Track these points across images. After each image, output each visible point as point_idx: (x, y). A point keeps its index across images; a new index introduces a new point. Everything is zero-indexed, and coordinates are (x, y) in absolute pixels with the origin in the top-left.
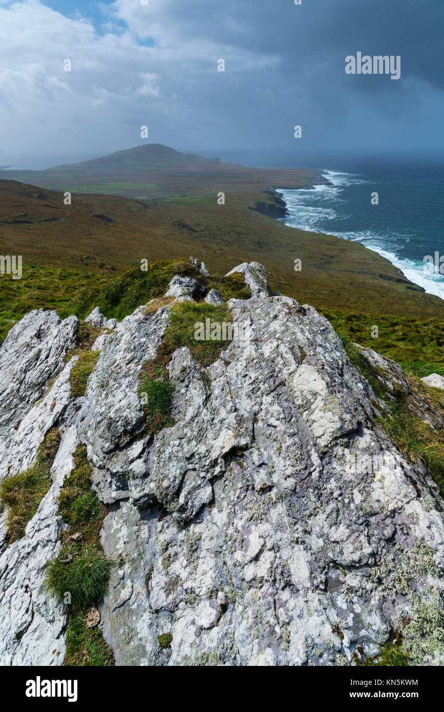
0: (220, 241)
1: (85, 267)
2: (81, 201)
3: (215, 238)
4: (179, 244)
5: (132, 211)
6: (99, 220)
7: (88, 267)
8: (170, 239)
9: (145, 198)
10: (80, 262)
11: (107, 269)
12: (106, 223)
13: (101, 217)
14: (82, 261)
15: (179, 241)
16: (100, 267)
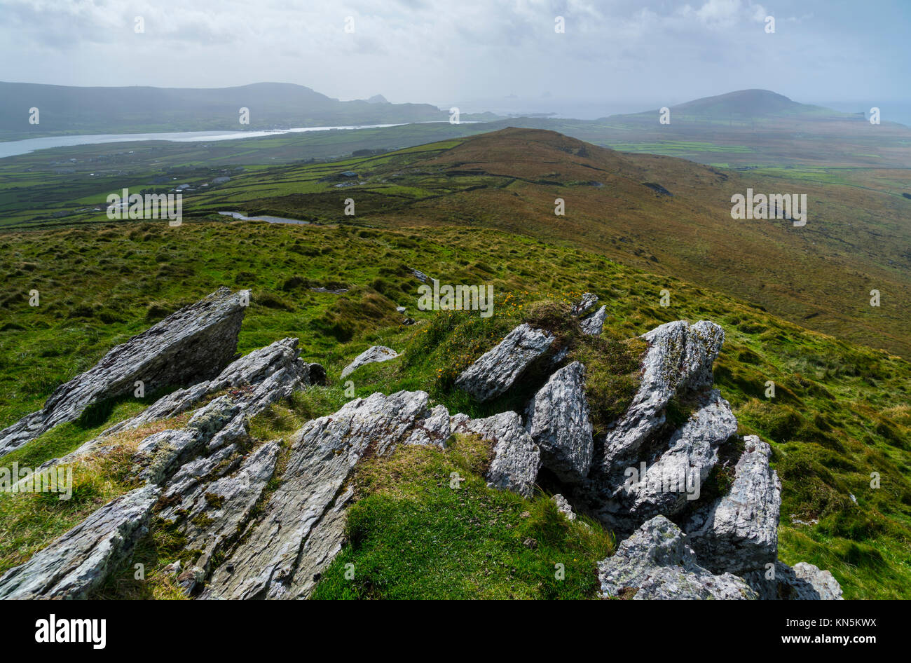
0: (838, 242)
1: (615, 250)
2: (632, 162)
3: (827, 236)
4: (763, 237)
5: (701, 183)
6: (651, 190)
7: (620, 251)
8: (751, 229)
9: (726, 165)
10: (611, 243)
11: (646, 258)
12: (659, 194)
13: (655, 186)
14: (614, 242)
15: (765, 233)
16: (636, 254)
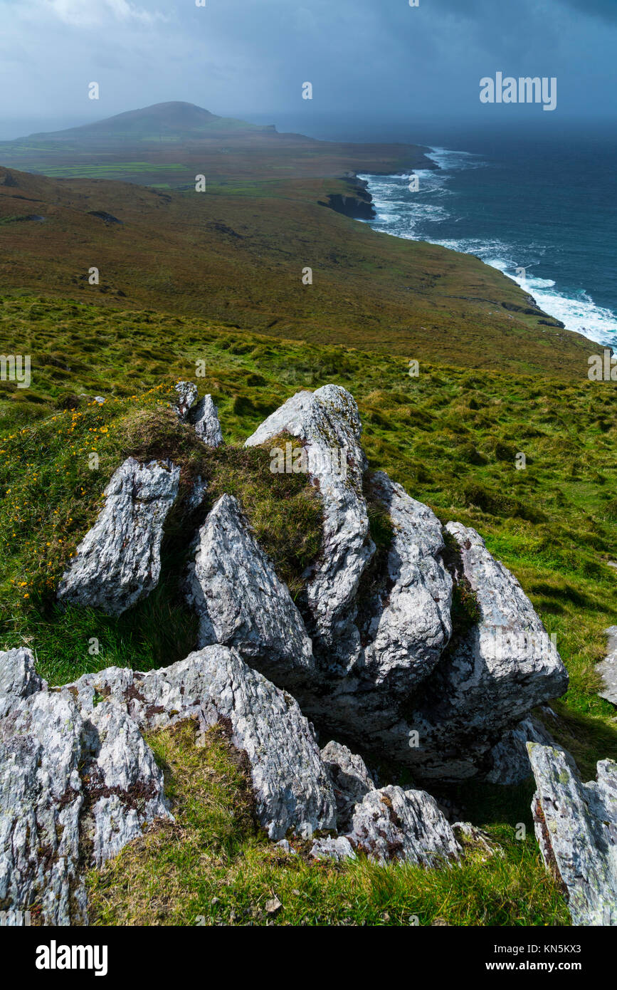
0: (277, 252)
1: (79, 291)
2: (70, 189)
3: (269, 248)
4: (217, 256)
5: (148, 207)
6: (98, 219)
7: (83, 291)
8: (205, 249)
9: (166, 186)
10: (72, 284)
11: (113, 294)
12: (108, 223)
13: (102, 214)
14: (75, 282)
15: (218, 252)
16: (102, 291)
